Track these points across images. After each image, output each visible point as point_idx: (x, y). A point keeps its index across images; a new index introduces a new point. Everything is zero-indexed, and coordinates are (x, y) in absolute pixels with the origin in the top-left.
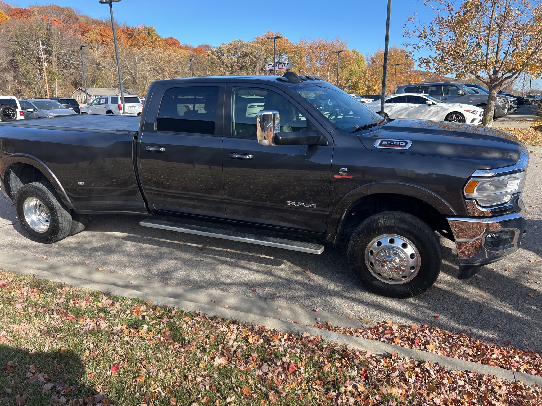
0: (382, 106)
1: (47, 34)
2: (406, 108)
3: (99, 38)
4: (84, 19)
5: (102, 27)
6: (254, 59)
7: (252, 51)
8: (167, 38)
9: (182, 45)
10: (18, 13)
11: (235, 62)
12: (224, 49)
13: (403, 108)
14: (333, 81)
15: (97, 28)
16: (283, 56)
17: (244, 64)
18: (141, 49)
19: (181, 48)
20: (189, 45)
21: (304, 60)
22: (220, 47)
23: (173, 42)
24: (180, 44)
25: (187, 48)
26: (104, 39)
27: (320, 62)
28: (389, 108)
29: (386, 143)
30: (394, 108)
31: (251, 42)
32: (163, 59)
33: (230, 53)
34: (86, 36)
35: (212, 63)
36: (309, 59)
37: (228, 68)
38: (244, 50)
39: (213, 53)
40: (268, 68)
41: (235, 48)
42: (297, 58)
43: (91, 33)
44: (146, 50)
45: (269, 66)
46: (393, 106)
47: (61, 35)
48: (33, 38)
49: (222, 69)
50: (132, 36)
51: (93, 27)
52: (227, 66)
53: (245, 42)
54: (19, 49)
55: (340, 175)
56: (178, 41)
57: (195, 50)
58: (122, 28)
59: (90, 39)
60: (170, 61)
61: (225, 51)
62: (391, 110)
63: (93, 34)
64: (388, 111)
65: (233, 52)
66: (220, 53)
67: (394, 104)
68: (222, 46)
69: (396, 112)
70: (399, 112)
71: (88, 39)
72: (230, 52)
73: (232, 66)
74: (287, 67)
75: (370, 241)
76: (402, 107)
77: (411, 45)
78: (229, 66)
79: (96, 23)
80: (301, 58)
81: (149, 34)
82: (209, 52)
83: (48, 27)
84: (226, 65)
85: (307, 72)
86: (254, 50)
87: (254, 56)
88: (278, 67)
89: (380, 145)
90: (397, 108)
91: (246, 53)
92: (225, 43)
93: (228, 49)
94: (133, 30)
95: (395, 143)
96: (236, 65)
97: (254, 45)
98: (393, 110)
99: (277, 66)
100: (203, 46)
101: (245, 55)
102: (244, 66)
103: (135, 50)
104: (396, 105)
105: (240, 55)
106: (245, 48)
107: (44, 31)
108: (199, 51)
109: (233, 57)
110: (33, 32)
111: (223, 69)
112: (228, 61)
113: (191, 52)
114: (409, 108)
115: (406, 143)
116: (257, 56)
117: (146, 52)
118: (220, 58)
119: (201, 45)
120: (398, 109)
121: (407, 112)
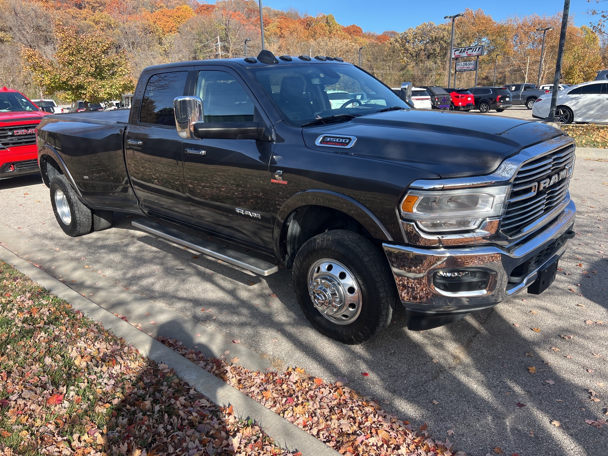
0: (554, 97)
1: (225, 29)
2: (599, 101)
3: (278, 31)
4: (266, 12)
5: (282, 19)
6: (445, 45)
7: (443, 35)
8: (348, 26)
9: (365, 33)
10: (205, 10)
11: (421, 49)
12: (410, 35)
13: (593, 101)
14: (548, 68)
15: (277, 20)
16: (484, 39)
17: (432, 51)
18: (318, 40)
19: (363, 37)
20: (372, 33)
21: (511, 43)
22: (405, 33)
23: (355, 30)
24: (362, 32)
25: (369, 36)
26: (282, 31)
27: (533, 44)
28: (574, 100)
29: (329, 139)
30: (580, 100)
31: (442, 25)
32: (339, 50)
33: (416, 40)
34: (266, 30)
35: (393, 52)
36: (518, 41)
37: (413, 57)
38: (434, 34)
39: (396, 41)
40: (455, 54)
41: (422, 34)
42: (500, 40)
43: (270, 26)
44: (323, 40)
45: (455, 52)
46: (580, 98)
47: (238, 30)
48: (213, 35)
49: (405, 58)
50: (310, 26)
51: (274, 19)
52: (412, 55)
53: (436, 25)
54: (200, 46)
55: (275, 179)
56: (360, 29)
57: (378, 38)
58: (302, 19)
59: (269, 33)
60: (347, 51)
61: (410, 37)
62: (578, 102)
63: (272, 27)
64: (572, 104)
65: (420, 38)
66: (405, 40)
67: (582, 95)
68: (407, 31)
69: (584, 105)
70: (589, 106)
71: (268, 32)
72: (416, 38)
73: (418, 55)
74: (477, 52)
75: (310, 265)
76: (593, 99)
77: (597, 12)
78: (413, 55)
79: (277, 15)
80: (507, 40)
81: (327, 23)
82: (392, 40)
83: (227, 23)
84: (410, 54)
85: (514, 58)
86: (445, 33)
87: (445, 42)
88: (467, 53)
89: (321, 143)
90: (585, 101)
91: (435, 38)
92: (411, 28)
93: (415, 34)
94: (312, 20)
95: (337, 140)
96: (422, 53)
97: (447, 27)
98: (579, 104)
99: (466, 51)
100: (389, 32)
101: (433, 41)
102: (432, 54)
103: (312, 42)
104: (585, 96)
105: (428, 40)
106: (435, 32)
107: (224, 27)
108: (383, 39)
109: (420, 45)
110: (213, 28)
111: (407, 58)
112: (413, 48)
113: (373, 40)
114: (603, 101)
115: (350, 140)
116: (449, 41)
117: (322, 43)
118: (404, 46)
119: (386, 32)
120: (586, 103)
121: (600, 106)
